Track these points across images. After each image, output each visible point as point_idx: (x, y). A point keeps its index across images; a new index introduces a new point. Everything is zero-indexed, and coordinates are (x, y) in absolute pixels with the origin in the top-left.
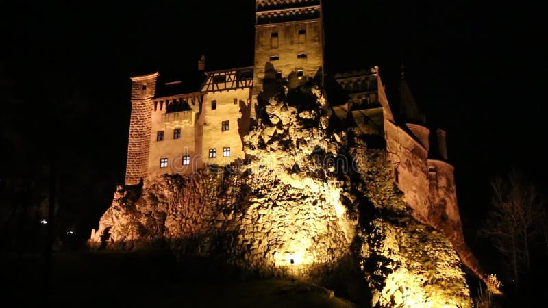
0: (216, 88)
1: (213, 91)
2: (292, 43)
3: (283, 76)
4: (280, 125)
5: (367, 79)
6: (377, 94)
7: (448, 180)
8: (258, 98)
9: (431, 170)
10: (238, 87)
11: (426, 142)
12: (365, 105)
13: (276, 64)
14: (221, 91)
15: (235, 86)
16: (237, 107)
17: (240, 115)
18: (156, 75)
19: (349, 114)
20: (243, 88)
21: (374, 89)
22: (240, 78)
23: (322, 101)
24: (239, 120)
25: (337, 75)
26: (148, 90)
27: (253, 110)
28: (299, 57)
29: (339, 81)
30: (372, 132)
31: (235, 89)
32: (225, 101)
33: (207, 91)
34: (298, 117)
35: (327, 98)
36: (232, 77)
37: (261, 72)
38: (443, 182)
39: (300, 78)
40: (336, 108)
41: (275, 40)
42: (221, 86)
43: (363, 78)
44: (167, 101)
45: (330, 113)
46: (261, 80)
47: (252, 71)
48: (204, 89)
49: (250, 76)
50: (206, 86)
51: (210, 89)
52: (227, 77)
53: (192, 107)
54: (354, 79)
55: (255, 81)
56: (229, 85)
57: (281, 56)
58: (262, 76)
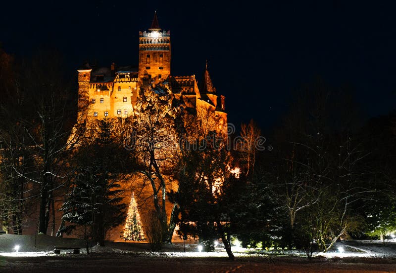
0: (120, 81)
1: (119, 82)
2: (156, 62)
3: (152, 78)
4: (150, 102)
5: (190, 80)
6: (194, 89)
7: (224, 121)
8: (140, 87)
9: (217, 116)
10: (131, 81)
11: (215, 103)
12: (188, 93)
13: (148, 71)
14: (123, 82)
15: (129, 80)
16: (130, 91)
17: (132, 95)
18: (90, 70)
19: (181, 97)
20: (133, 82)
21: (193, 86)
22: (132, 76)
23: (170, 92)
24: (131, 97)
25: (177, 77)
26: (87, 77)
27: (138, 93)
28: (160, 68)
29: (177, 80)
30: (191, 106)
31: (130, 82)
32: (125, 88)
33: (116, 82)
34: (159, 99)
35: (172, 90)
36: (128, 76)
37: (142, 75)
38: (221, 122)
39: (160, 79)
40: (175, 95)
41: (148, 59)
42: (123, 80)
43: (188, 80)
44: (97, 85)
45: (173, 98)
46: (142, 79)
47: (138, 74)
48: (115, 81)
49: (136, 76)
50: (116, 79)
51: (118, 81)
52: (126, 76)
53: (109, 88)
54: (184, 80)
55: (139, 79)
56: (127, 80)
57: (151, 67)
58: (142, 77)
